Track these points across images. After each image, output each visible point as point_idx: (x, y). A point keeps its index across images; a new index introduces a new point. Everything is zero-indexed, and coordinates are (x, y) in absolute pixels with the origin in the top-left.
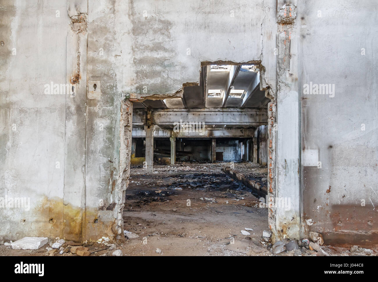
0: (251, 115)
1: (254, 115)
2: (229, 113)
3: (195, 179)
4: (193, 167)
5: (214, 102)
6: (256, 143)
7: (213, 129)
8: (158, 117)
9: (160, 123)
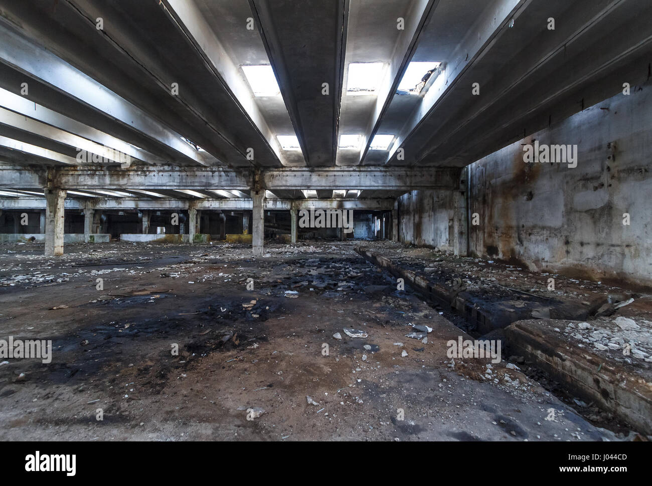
0: (399, 175)
1: (402, 176)
2: (368, 174)
3: (320, 267)
4: (318, 247)
5: (348, 157)
6: (396, 217)
7: (344, 199)
8: (270, 178)
9: (273, 187)
